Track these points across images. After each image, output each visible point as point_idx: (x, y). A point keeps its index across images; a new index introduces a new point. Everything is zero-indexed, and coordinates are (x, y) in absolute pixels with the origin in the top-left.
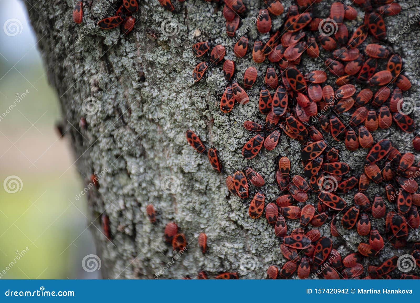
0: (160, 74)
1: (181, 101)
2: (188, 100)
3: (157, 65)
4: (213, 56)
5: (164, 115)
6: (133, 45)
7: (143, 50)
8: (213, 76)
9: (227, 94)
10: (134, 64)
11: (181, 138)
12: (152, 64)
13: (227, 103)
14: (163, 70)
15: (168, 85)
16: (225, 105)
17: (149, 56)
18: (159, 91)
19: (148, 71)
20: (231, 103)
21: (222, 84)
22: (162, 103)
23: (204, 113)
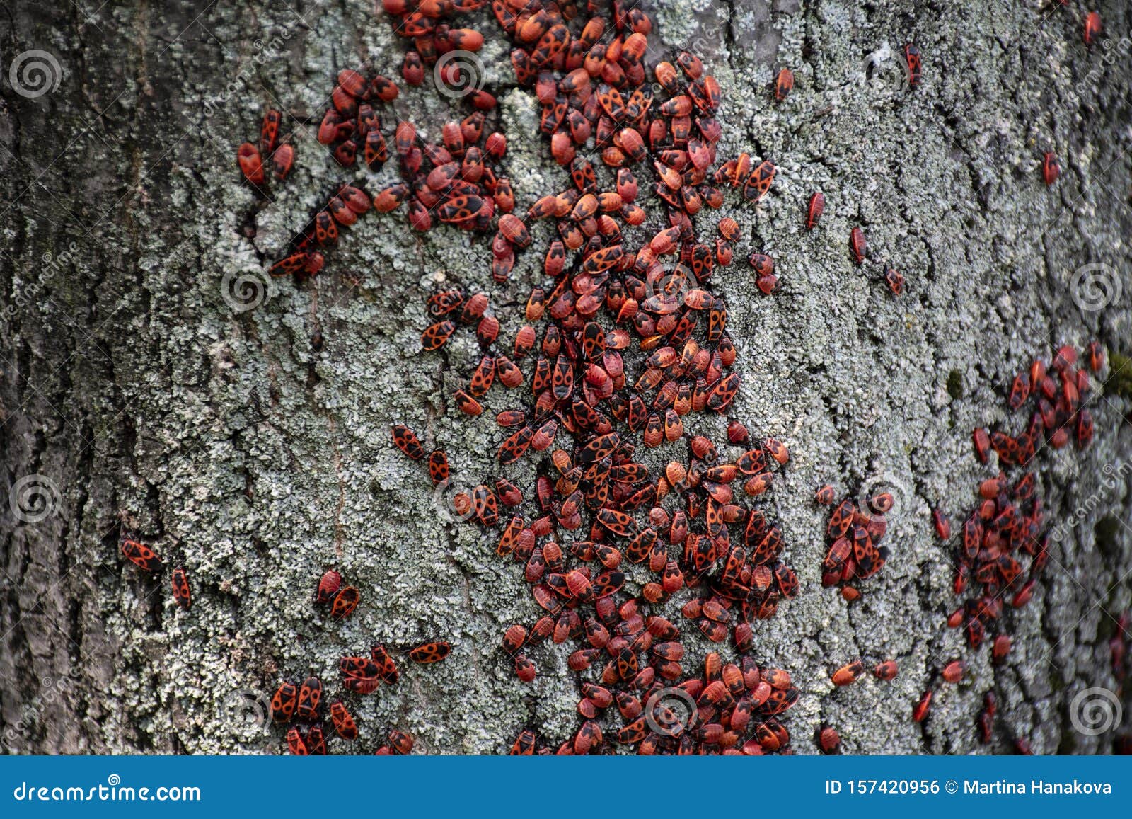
0: (352, 339)
1: (386, 380)
2: (399, 378)
3: (350, 326)
4: (468, 311)
5: (347, 402)
6: (307, 296)
7: (328, 302)
8: (461, 341)
9: (484, 369)
10: (305, 326)
11: (376, 437)
12: (341, 324)
13: (483, 381)
14: (358, 333)
15: (363, 355)
16: (478, 384)
17: (339, 312)
18: (347, 364)
19: (332, 335)
20: (488, 382)
21: (474, 353)
22: (348, 383)
23: (430, 398)
